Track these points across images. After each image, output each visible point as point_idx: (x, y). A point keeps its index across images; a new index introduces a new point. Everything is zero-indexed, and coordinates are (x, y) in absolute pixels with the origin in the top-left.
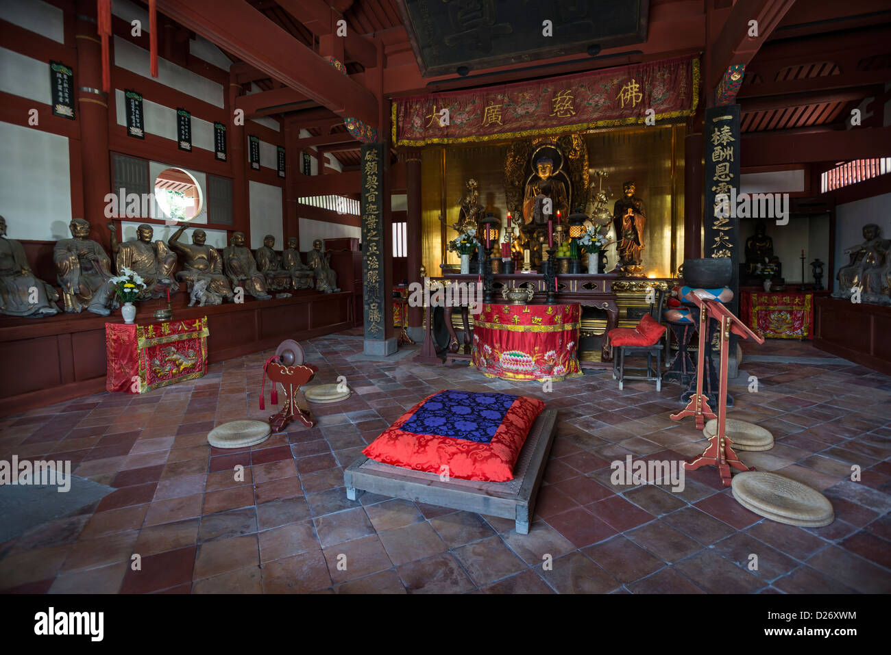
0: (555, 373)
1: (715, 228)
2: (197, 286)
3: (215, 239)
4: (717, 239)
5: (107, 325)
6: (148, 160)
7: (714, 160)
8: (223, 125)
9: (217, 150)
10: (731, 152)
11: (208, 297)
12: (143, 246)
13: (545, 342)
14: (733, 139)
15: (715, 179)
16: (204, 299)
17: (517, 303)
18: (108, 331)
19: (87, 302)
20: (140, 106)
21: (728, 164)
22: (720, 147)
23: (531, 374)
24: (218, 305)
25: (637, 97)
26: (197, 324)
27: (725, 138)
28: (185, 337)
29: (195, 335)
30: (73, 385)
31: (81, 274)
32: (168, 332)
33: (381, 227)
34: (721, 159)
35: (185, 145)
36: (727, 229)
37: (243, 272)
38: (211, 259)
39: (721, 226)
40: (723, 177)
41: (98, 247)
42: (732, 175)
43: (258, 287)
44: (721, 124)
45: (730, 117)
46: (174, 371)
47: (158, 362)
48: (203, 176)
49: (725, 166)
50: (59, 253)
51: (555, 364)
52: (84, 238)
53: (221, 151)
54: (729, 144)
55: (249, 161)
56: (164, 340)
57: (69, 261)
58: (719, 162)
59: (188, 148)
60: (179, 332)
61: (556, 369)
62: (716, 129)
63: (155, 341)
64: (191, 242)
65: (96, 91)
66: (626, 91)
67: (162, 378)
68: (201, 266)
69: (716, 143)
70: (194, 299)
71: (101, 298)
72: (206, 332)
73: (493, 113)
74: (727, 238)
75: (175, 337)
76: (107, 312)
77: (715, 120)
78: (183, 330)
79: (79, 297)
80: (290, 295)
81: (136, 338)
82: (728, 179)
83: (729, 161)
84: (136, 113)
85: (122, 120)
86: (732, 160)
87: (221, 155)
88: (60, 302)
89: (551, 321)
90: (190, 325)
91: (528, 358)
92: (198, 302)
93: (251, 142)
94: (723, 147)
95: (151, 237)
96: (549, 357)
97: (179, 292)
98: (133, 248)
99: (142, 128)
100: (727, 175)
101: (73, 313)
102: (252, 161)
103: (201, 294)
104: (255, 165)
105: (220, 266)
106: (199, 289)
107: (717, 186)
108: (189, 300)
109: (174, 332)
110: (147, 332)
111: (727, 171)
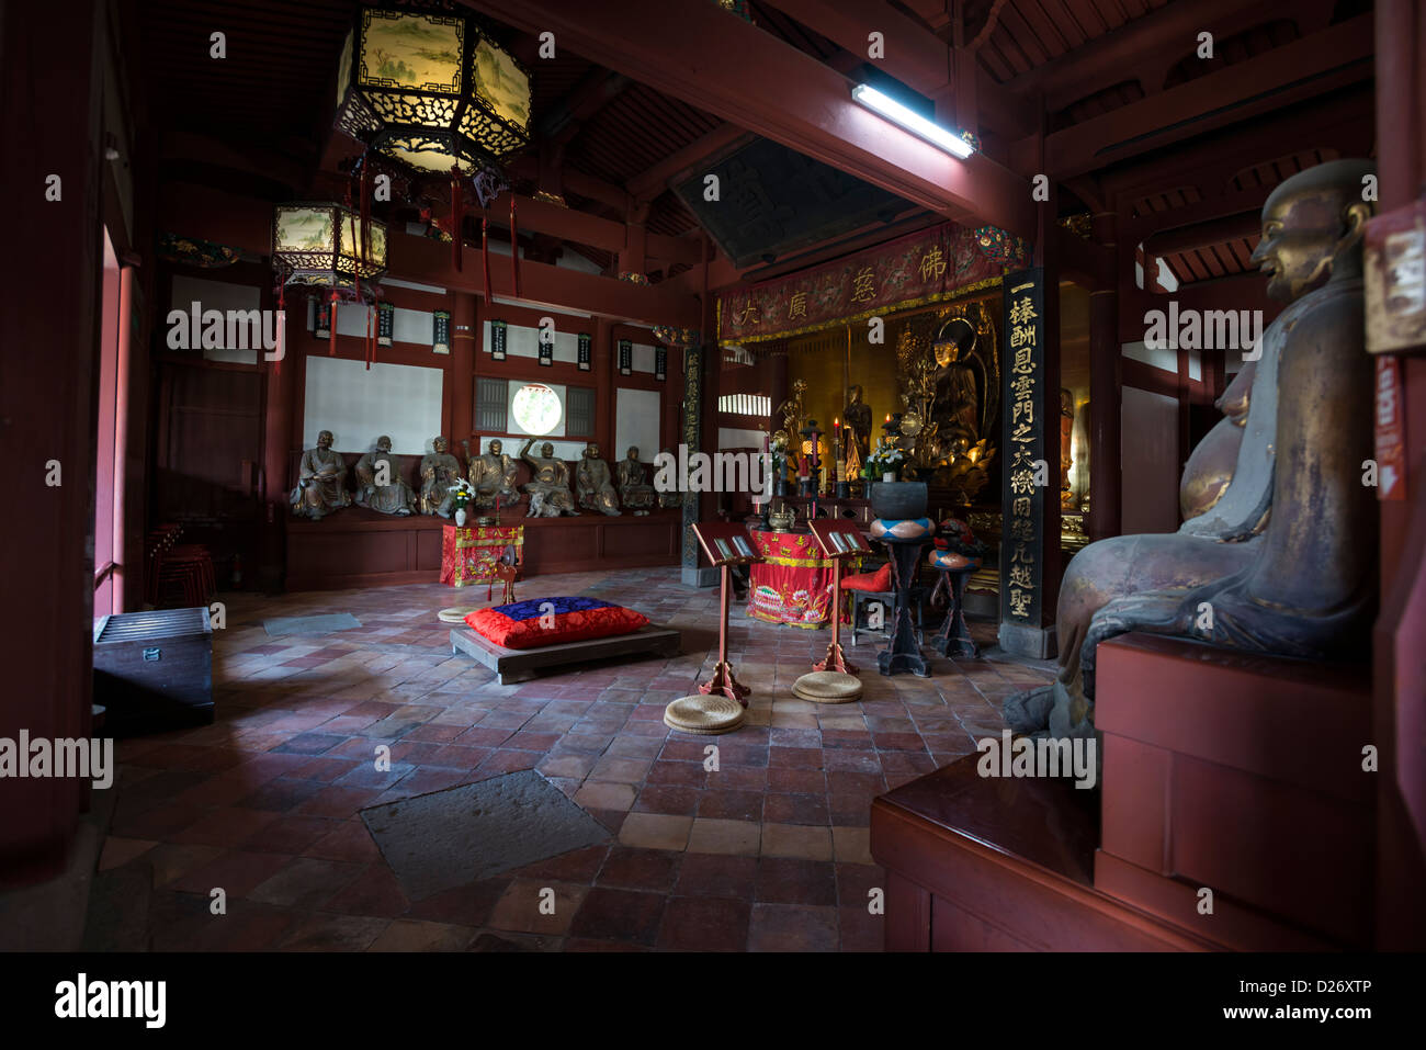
0: (806, 619)
1: (1015, 439)
2: (535, 498)
3: (571, 451)
4: (1017, 455)
5: (445, 526)
6: (508, 380)
7: (1013, 345)
8: (588, 335)
9: (580, 361)
10: (1033, 333)
11: (544, 508)
12: (491, 459)
13: (794, 578)
14: (1034, 315)
15: (1014, 371)
16: (539, 511)
17: (778, 531)
18: (444, 532)
19: (437, 506)
20: (504, 333)
21: (1029, 349)
22: (1020, 327)
23: (778, 615)
24: (554, 517)
25: (940, 267)
26: (513, 533)
27: (1026, 314)
28: (500, 542)
29: (510, 541)
30: (415, 572)
31: (436, 482)
32: (483, 536)
33: (697, 440)
34: (1021, 344)
35: (545, 361)
36: (1029, 440)
37: (592, 486)
38: (558, 471)
39: (1022, 437)
40: (1024, 367)
41: (453, 460)
42: (1034, 365)
43: (607, 503)
44: (1020, 296)
45: (1032, 285)
46: (487, 572)
47: (471, 561)
48: (563, 389)
49: (1026, 352)
50: (424, 464)
51: (807, 608)
52: (443, 452)
53: (585, 362)
54: (1031, 322)
55: (619, 366)
56: (480, 543)
57: (428, 472)
58: (1019, 348)
59: (549, 363)
60: (494, 538)
61: (807, 614)
62: (1015, 303)
63: (470, 543)
64: (539, 455)
65: (466, 328)
66: (927, 260)
67: (476, 576)
68: (548, 479)
69: (1015, 322)
70: (532, 510)
71: (446, 504)
72: (520, 541)
73: (796, 304)
74: (1029, 454)
75: (490, 542)
76: (447, 516)
77: (1014, 291)
78: (498, 537)
79: (430, 500)
80: (646, 513)
81: (455, 538)
82: (1030, 370)
83: (1030, 346)
84: (500, 339)
85: (487, 348)
86: (1034, 344)
87: (584, 366)
88: (418, 504)
89: (802, 554)
90: (506, 533)
91: (776, 596)
92: (535, 513)
93: (621, 347)
94: (1024, 327)
95: (500, 450)
96: (798, 597)
97: (520, 502)
98: (484, 461)
99: (504, 351)
100: (1028, 365)
101: (427, 514)
102: (622, 367)
103: (537, 505)
104: (626, 371)
105: (567, 479)
106: (537, 500)
107: (1017, 381)
108: (529, 511)
109: (489, 537)
110: (465, 535)
111: (1028, 361)
